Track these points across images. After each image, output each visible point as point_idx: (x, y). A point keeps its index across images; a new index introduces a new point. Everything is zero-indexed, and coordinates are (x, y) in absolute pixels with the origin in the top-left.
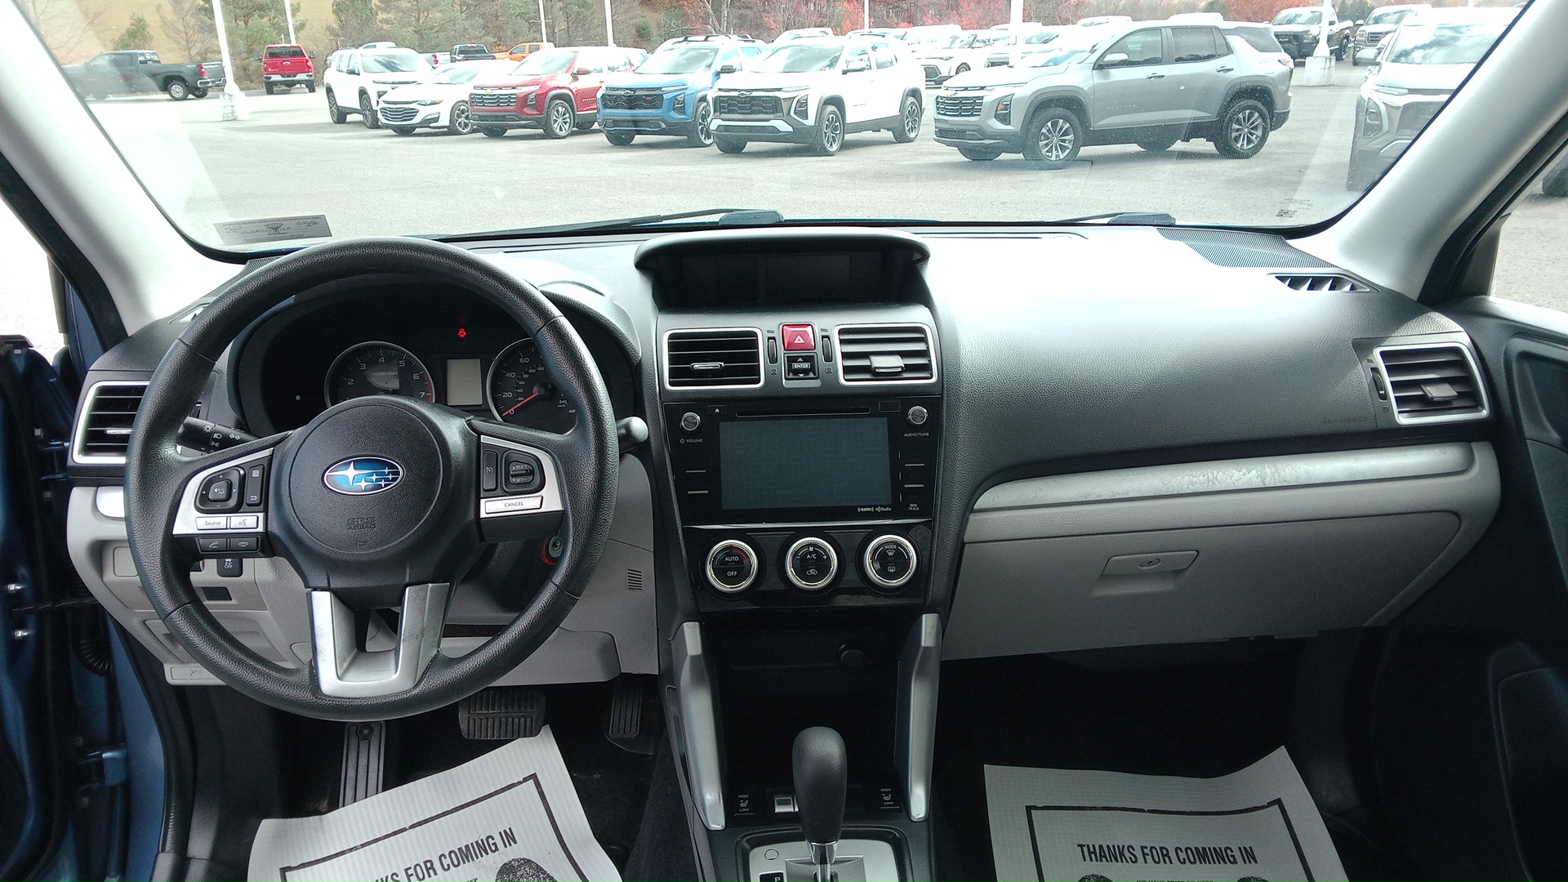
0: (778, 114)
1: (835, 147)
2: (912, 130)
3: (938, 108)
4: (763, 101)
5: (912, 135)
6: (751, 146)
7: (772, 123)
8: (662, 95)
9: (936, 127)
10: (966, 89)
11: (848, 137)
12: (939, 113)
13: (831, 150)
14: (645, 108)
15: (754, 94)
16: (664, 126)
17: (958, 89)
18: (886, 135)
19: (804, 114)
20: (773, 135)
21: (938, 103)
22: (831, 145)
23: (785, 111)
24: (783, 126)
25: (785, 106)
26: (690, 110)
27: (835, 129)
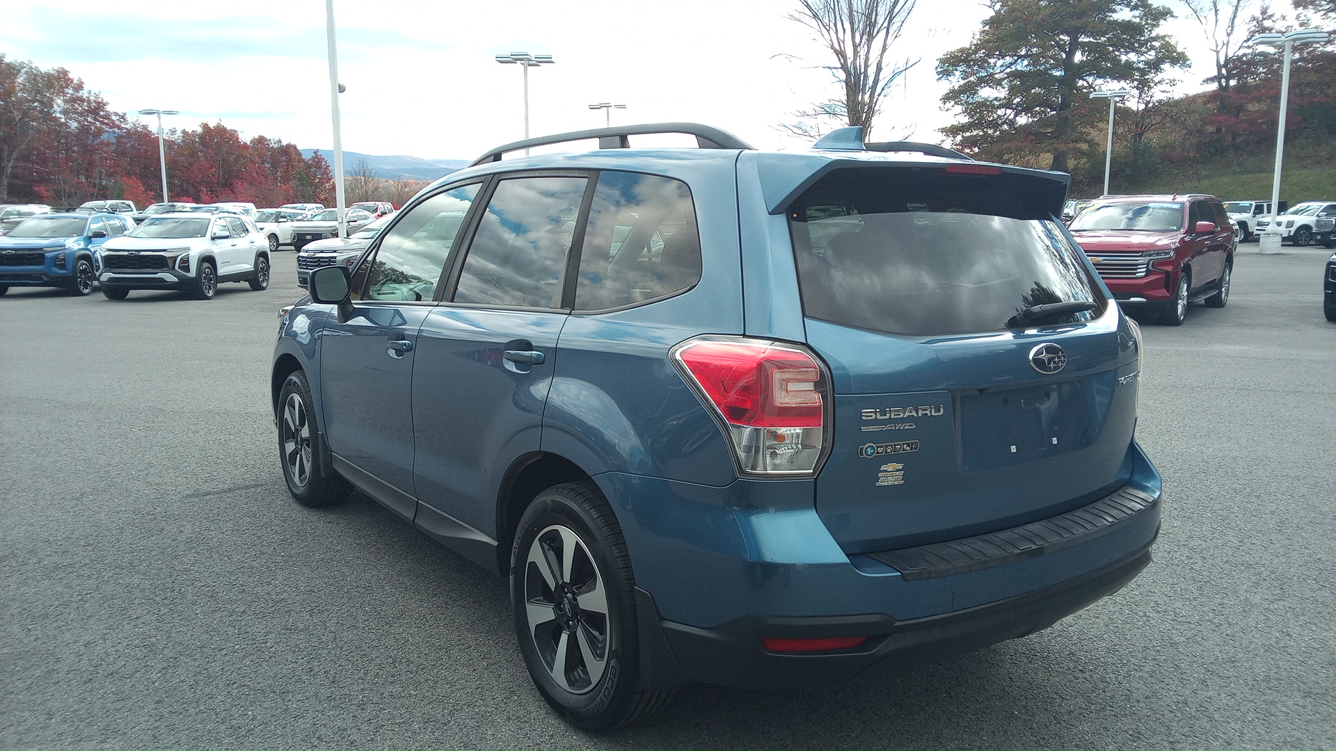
0: (164, 269)
1: (211, 294)
2: (263, 281)
3: (300, 265)
4: (150, 259)
5: (264, 285)
6: (133, 293)
7: (159, 275)
8: (43, 254)
9: (299, 278)
10: (322, 252)
11: (220, 286)
12: (302, 268)
13: (209, 295)
14: (26, 265)
15: (142, 253)
16: (45, 279)
17: (316, 251)
18: (246, 285)
19: (187, 269)
20: (161, 284)
21: (299, 261)
22: (208, 292)
23: (170, 265)
24: (169, 277)
25: (170, 263)
26: (70, 266)
27: (211, 280)
